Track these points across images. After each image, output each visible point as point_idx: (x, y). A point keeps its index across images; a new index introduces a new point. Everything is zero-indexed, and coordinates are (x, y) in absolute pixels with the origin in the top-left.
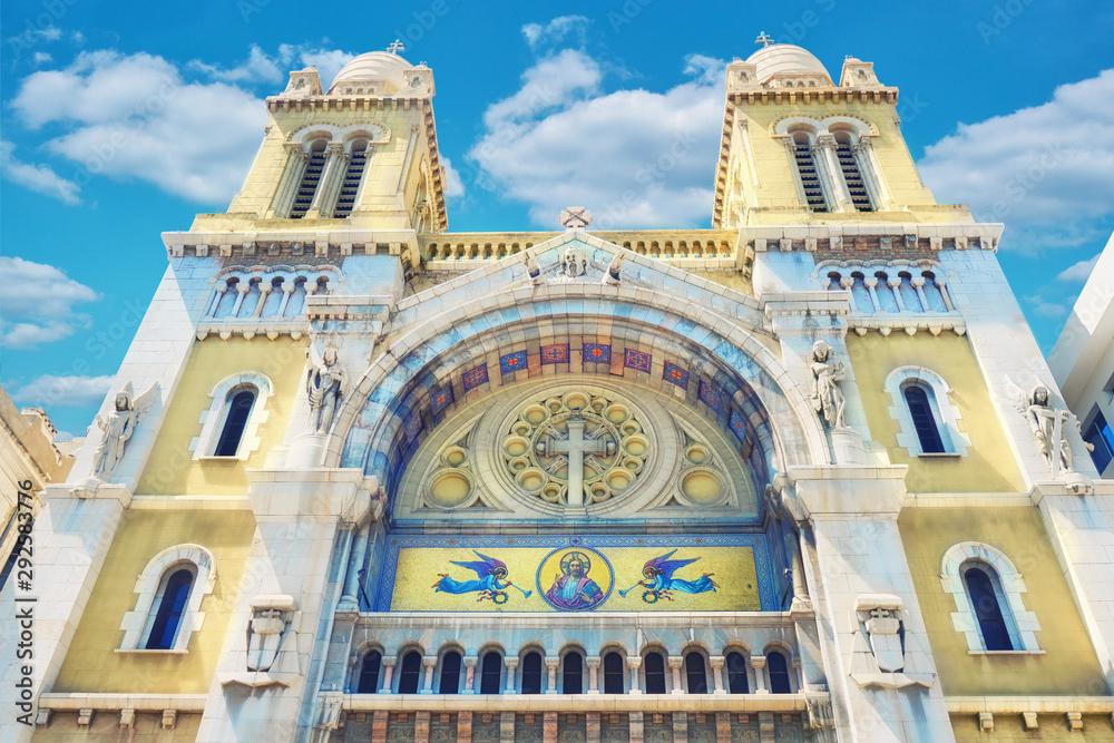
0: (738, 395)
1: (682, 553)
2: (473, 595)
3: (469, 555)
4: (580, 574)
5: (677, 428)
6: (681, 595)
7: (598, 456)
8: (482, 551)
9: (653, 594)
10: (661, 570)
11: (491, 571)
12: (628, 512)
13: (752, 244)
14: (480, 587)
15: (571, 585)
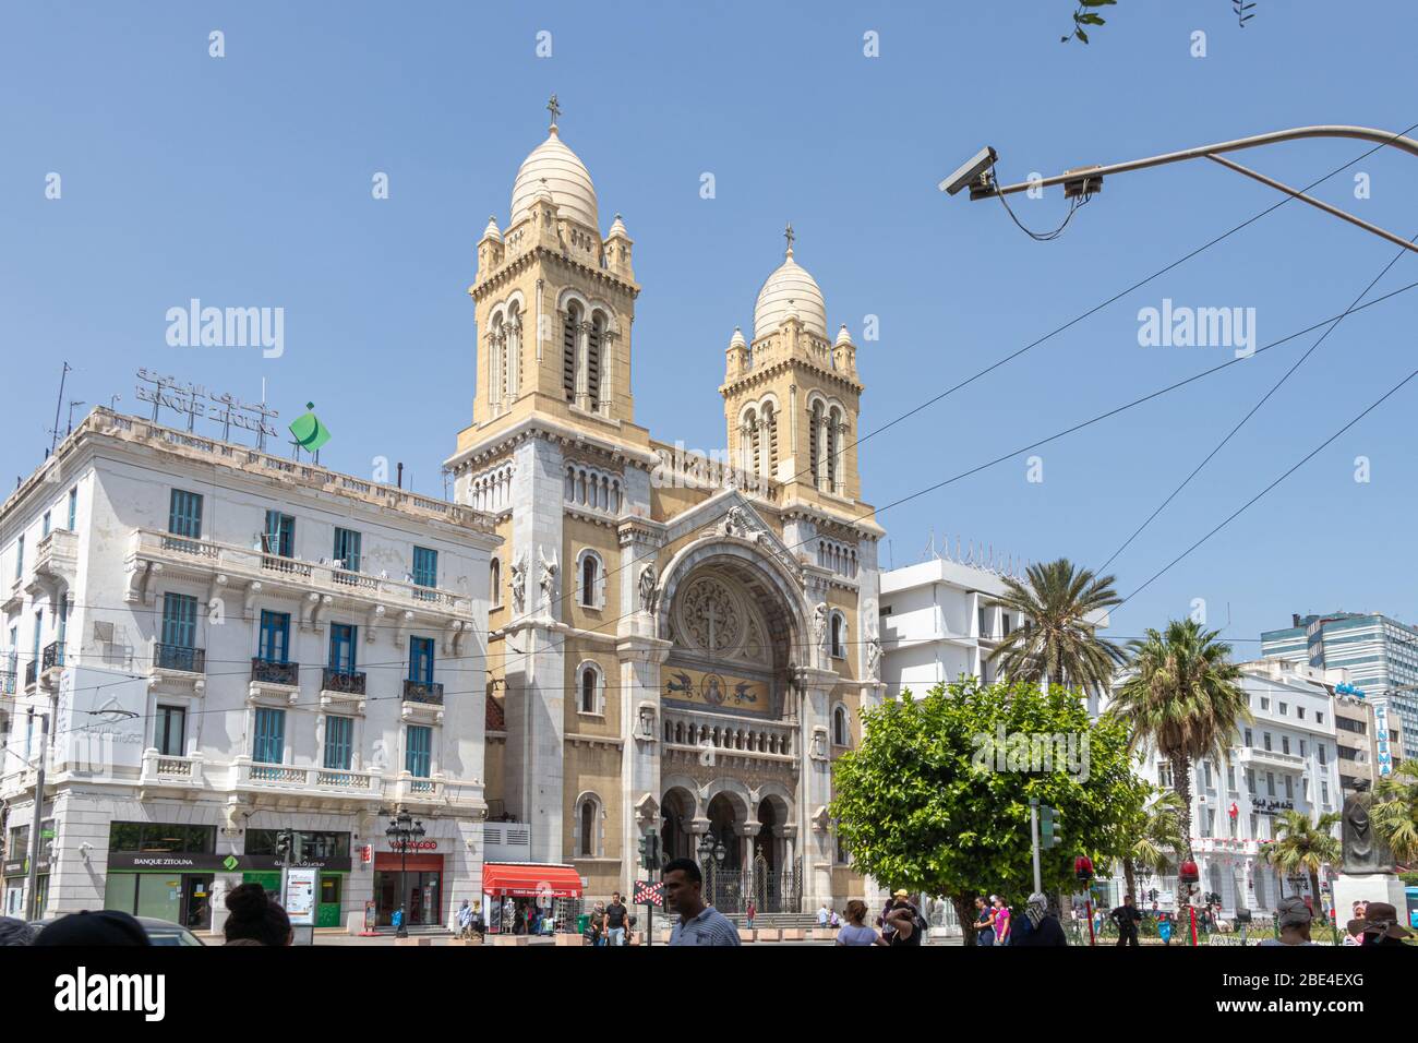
0: (788, 618)
1: (748, 683)
2: (680, 692)
3: (677, 671)
4: (715, 687)
5: (748, 614)
6: (747, 702)
7: (720, 622)
8: (683, 670)
9: (738, 701)
10: (741, 689)
11: (685, 679)
12: (731, 658)
13: (796, 513)
14: (683, 689)
15: (713, 692)
